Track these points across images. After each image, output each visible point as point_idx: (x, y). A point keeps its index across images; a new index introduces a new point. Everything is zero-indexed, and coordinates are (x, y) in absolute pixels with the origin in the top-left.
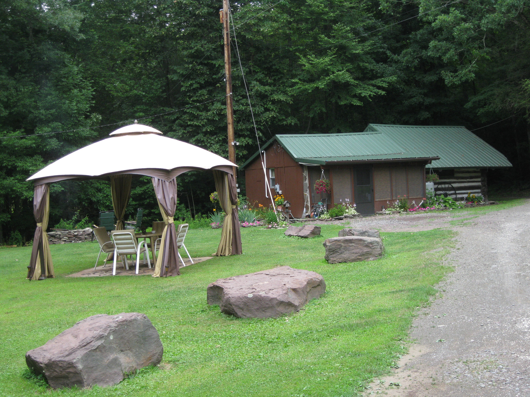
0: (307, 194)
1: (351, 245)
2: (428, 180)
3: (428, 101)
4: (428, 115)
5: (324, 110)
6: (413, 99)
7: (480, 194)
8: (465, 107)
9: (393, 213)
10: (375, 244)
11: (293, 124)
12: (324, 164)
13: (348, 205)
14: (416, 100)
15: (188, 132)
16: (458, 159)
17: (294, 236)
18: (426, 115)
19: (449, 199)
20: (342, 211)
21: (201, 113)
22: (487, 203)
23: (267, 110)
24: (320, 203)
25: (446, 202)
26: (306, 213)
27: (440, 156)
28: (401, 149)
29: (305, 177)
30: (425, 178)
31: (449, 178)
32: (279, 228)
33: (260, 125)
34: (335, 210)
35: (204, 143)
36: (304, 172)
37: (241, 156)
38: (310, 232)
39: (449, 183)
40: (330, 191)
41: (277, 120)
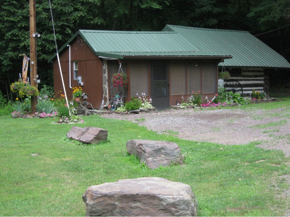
0: (106, 86)
1: (134, 205)
2: (220, 77)
3: (216, 10)
4: (216, 21)
5: (127, 12)
6: (204, 8)
7: (263, 91)
8: (247, 16)
9: (187, 108)
10: (182, 207)
11: (99, 23)
12: (122, 58)
13: (144, 99)
14: (206, 9)
15: (6, 27)
16: (246, 59)
17: (75, 140)
18: (215, 21)
19: (238, 95)
20: (138, 105)
21: (17, 11)
22: (270, 100)
23: (76, 10)
24: (117, 96)
25: (235, 98)
26: (105, 104)
27: (232, 55)
28: (195, 48)
29: (105, 70)
30: (217, 75)
31: (236, 76)
32: (70, 123)
33: (69, 23)
34: (131, 103)
35: (19, 37)
36: (103, 66)
37: (51, 50)
38: (94, 136)
39: (237, 80)
40: (128, 85)
41: (85, 19)
